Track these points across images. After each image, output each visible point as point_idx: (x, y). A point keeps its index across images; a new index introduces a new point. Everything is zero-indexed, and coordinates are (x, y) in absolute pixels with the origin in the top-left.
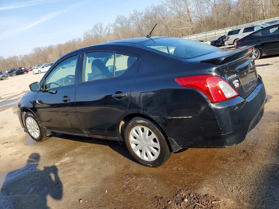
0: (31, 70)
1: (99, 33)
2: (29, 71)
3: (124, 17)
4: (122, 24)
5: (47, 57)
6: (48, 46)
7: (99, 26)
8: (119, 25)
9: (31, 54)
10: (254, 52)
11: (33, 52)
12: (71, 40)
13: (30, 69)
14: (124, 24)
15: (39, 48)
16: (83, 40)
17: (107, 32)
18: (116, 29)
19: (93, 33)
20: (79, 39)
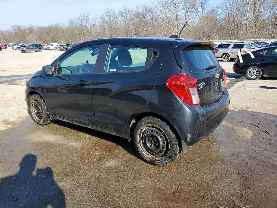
0: (6, 48)
1: (85, 23)
2: (2, 48)
3: (114, 12)
4: (109, 17)
5: (25, 37)
6: (28, 26)
7: (86, 16)
8: (107, 18)
9: (8, 31)
10: (256, 71)
11: (11, 29)
12: (55, 24)
13: (4, 46)
14: (112, 18)
15: (18, 26)
16: (67, 26)
17: (93, 23)
18: (103, 22)
19: (79, 22)
20: (63, 25)
